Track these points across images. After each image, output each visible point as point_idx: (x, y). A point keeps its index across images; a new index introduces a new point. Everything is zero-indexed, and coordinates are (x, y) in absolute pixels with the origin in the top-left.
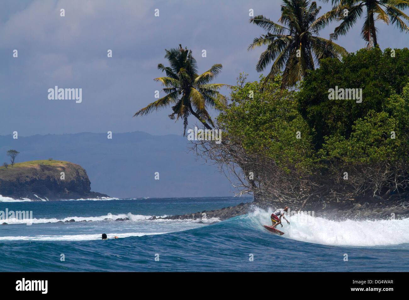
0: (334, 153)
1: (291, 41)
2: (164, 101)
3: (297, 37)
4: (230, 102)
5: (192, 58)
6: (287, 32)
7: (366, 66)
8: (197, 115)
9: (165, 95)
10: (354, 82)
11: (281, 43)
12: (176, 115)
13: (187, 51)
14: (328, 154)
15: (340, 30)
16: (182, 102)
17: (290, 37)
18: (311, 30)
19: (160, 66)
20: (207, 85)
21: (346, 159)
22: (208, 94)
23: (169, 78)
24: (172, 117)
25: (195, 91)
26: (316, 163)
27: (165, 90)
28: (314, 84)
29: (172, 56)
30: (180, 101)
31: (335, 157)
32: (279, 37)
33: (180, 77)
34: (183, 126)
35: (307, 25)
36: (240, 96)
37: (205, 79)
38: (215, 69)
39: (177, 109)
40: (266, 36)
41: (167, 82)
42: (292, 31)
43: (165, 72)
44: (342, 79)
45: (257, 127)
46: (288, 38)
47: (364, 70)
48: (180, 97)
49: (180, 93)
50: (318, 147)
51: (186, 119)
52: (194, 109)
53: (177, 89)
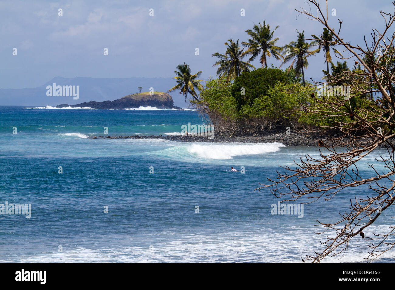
0: (245, 112)
1: (231, 63)
2: (177, 87)
3: (233, 61)
4: (205, 88)
5: (189, 69)
6: (229, 59)
7: (260, 76)
8: (191, 93)
9: (177, 84)
10: (255, 82)
11: (226, 64)
12: (182, 93)
13: (187, 66)
14: (243, 113)
15: (251, 59)
16: (185, 87)
17: (230, 61)
18: (239, 59)
19: (175, 72)
20: (196, 80)
21: (250, 115)
22: (195, 84)
23: (179, 77)
24: (180, 93)
25: (190, 82)
26: (238, 116)
27: (177, 82)
28: (238, 83)
29: (180, 67)
30: (184, 86)
31: (246, 114)
32: (226, 61)
33: (184, 77)
34: (185, 98)
35: (238, 56)
36: (210, 85)
37: (194, 77)
38: (199, 73)
39: (182, 90)
40: (221, 61)
41: (178, 78)
42: (231, 59)
43: (178, 74)
44: (250, 81)
45: (215, 99)
46: (229, 62)
47: (259, 77)
48: (184, 85)
49: (184, 83)
50: (239, 109)
51: (186, 95)
52: (190, 90)
53: (183, 82)
